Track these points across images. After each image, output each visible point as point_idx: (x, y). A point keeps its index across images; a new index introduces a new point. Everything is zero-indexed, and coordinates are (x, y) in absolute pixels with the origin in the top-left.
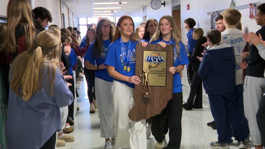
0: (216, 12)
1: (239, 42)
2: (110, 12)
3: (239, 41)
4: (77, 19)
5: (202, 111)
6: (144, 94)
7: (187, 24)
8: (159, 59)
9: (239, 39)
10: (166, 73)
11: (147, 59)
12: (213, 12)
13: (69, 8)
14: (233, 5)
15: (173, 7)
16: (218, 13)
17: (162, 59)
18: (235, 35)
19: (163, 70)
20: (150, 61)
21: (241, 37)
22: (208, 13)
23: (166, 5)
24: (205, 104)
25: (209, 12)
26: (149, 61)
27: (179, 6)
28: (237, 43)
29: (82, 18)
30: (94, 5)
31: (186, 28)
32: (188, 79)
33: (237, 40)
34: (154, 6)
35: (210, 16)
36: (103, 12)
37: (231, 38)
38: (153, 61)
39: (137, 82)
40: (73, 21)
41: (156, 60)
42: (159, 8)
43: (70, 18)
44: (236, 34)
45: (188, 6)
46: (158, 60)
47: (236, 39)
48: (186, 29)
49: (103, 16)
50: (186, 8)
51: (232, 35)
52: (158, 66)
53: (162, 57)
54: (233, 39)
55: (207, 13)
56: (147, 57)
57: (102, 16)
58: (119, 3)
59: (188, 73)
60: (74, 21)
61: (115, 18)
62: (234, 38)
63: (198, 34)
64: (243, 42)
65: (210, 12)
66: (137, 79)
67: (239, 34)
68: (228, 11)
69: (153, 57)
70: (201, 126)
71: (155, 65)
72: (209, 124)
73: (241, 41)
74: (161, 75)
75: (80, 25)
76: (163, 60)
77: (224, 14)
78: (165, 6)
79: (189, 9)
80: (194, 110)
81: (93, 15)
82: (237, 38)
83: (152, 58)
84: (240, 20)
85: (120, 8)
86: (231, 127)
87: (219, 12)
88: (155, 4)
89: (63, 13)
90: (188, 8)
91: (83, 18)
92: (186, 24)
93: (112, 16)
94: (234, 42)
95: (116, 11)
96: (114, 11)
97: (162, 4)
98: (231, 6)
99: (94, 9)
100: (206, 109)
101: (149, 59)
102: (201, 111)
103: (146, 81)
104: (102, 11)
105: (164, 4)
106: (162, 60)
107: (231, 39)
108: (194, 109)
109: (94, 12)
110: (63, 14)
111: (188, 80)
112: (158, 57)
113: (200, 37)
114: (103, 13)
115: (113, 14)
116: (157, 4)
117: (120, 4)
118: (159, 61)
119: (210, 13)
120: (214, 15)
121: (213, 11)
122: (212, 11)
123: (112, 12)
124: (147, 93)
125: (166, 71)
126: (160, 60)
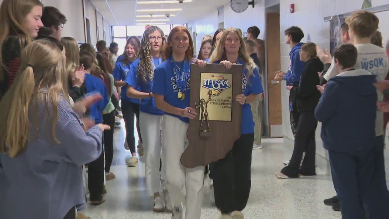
0: (340, 16)
1: (377, 66)
2: (165, 16)
3: (376, 64)
4: (110, 27)
5: (315, 179)
6: (201, 132)
7: (289, 36)
8: (222, 83)
9: (376, 61)
10: (231, 102)
11: (205, 85)
12: (334, 17)
13: (97, 10)
14: (366, 4)
15: (267, 9)
16: (342, 17)
17: (227, 83)
18: (370, 55)
19: (228, 99)
20: (210, 86)
21: (379, 59)
22: (325, 19)
23: (255, 6)
24: (321, 168)
25: (327, 16)
26: (208, 86)
27: (277, 7)
28: (375, 68)
29: (118, 25)
30: (137, 4)
31: (288, 43)
32: (292, 126)
33: (373, 63)
34: (236, 6)
35: (328, 23)
36: (153, 16)
37: (364, 59)
38: (213, 87)
39: (192, 115)
40: (103, 31)
41: (218, 86)
42: (244, 10)
43: (98, 25)
44: (371, 53)
45: (293, 6)
46: (221, 85)
47: (371, 61)
48: (289, 45)
49: (153, 22)
50: (289, 9)
51: (366, 54)
52: (221, 93)
53: (225, 81)
54: (366, 61)
55: (323, 18)
56: (206, 81)
57: (150, 22)
58: (178, 2)
59: (292, 116)
60: (105, 30)
61: (172, 25)
62: (369, 60)
63: (308, 53)
64: (383, 66)
65: (329, 16)
66: (192, 112)
67: (377, 53)
68: (357, 15)
69: (214, 81)
70: (313, 204)
71: (217, 93)
72: (327, 202)
73: (380, 65)
74: (225, 105)
75: (114, 37)
76: (228, 85)
77: (350, 20)
78: (253, 7)
79: (293, 12)
80: (302, 178)
81: (137, 21)
82: (373, 60)
83: (212, 83)
84: (376, 29)
85: (181, 9)
86: (365, 206)
87: (344, 17)
88: (238, 3)
89: (86, 18)
90: (292, 10)
91: (120, 25)
92: (287, 36)
93: (167, 23)
94: (369, 66)
95: (174, 15)
96: (171, 15)
97: (250, 3)
98: (364, 6)
99: (138, 11)
100: (322, 176)
101: (208, 85)
102: (312, 180)
103: (204, 114)
104: (151, 15)
105: (252, 3)
106: (226, 86)
107: (364, 61)
108: (301, 176)
109: (137, 16)
110: (87, 20)
111: (292, 128)
112: (221, 81)
113: (312, 57)
114: (152, 18)
115: (169, 20)
116: (240, 4)
117: (181, 4)
118: (222, 87)
119: (329, 18)
120: (335, 21)
121: (334, 15)
122: (332, 14)
123: (168, 16)
124: (205, 131)
125: (231, 100)
126: (223, 85)
